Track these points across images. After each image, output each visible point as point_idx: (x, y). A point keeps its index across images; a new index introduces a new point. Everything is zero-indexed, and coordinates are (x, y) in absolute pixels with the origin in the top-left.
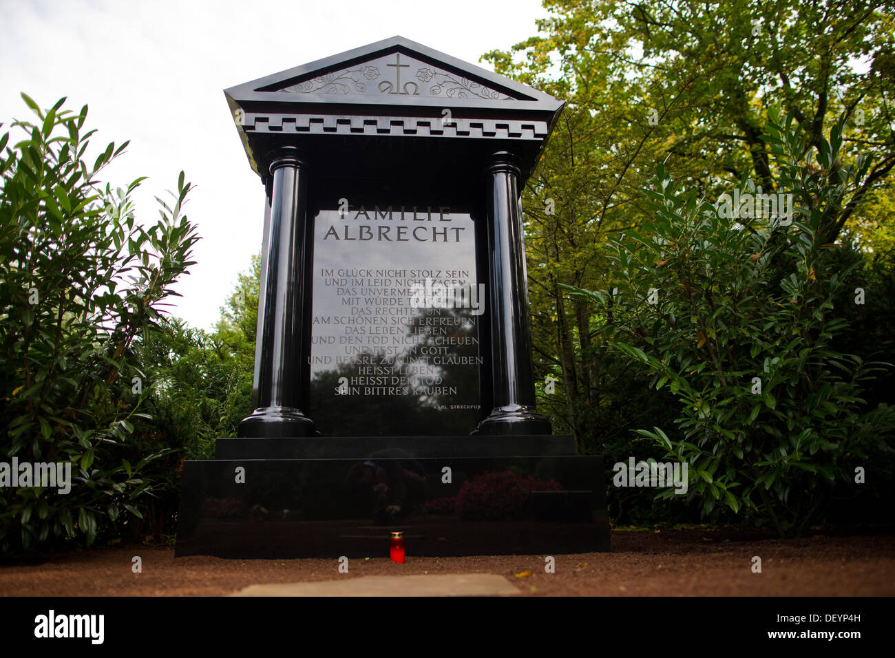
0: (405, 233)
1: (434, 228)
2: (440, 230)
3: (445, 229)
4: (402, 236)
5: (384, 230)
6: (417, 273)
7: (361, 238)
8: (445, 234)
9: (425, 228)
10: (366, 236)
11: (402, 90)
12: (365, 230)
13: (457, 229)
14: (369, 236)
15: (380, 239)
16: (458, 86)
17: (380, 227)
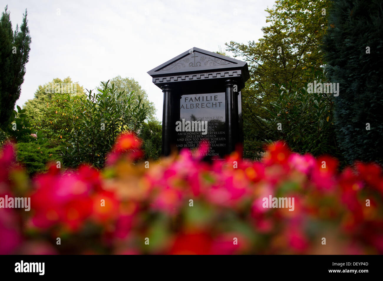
0: (204, 105)
1: (213, 103)
2: (214, 103)
3: (216, 103)
4: (203, 106)
5: (197, 105)
6: (207, 118)
7: (191, 108)
8: (216, 105)
9: (210, 103)
10: (192, 107)
11: (196, 65)
12: (192, 105)
13: (220, 103)
14: (193, 107)
15: (196, 108)
16: (213, 61)
17: (196, 104)
